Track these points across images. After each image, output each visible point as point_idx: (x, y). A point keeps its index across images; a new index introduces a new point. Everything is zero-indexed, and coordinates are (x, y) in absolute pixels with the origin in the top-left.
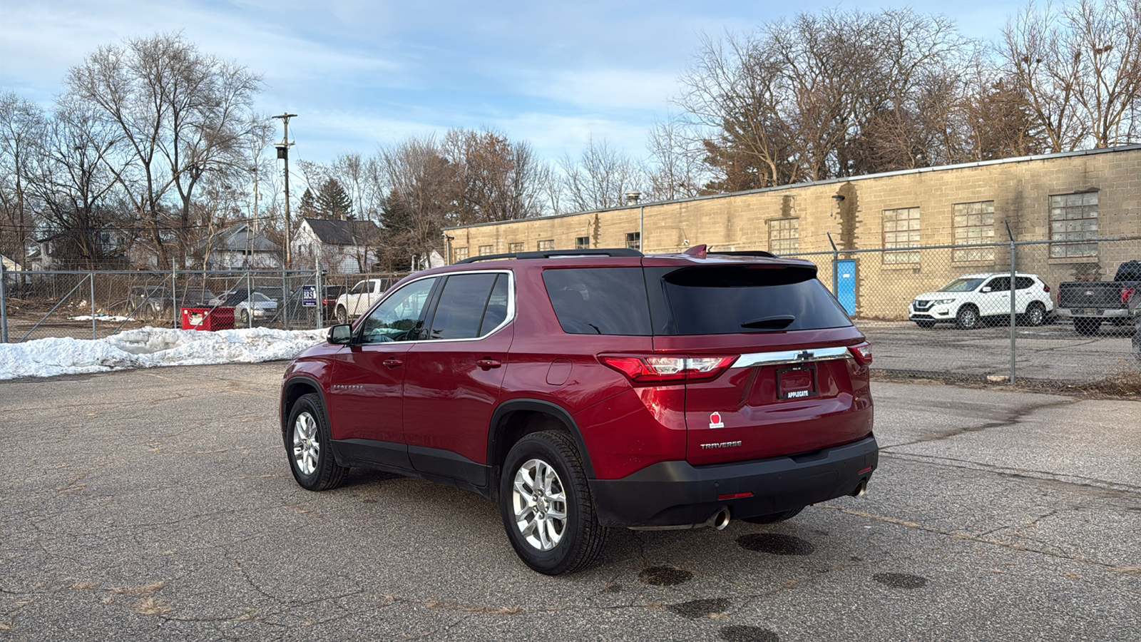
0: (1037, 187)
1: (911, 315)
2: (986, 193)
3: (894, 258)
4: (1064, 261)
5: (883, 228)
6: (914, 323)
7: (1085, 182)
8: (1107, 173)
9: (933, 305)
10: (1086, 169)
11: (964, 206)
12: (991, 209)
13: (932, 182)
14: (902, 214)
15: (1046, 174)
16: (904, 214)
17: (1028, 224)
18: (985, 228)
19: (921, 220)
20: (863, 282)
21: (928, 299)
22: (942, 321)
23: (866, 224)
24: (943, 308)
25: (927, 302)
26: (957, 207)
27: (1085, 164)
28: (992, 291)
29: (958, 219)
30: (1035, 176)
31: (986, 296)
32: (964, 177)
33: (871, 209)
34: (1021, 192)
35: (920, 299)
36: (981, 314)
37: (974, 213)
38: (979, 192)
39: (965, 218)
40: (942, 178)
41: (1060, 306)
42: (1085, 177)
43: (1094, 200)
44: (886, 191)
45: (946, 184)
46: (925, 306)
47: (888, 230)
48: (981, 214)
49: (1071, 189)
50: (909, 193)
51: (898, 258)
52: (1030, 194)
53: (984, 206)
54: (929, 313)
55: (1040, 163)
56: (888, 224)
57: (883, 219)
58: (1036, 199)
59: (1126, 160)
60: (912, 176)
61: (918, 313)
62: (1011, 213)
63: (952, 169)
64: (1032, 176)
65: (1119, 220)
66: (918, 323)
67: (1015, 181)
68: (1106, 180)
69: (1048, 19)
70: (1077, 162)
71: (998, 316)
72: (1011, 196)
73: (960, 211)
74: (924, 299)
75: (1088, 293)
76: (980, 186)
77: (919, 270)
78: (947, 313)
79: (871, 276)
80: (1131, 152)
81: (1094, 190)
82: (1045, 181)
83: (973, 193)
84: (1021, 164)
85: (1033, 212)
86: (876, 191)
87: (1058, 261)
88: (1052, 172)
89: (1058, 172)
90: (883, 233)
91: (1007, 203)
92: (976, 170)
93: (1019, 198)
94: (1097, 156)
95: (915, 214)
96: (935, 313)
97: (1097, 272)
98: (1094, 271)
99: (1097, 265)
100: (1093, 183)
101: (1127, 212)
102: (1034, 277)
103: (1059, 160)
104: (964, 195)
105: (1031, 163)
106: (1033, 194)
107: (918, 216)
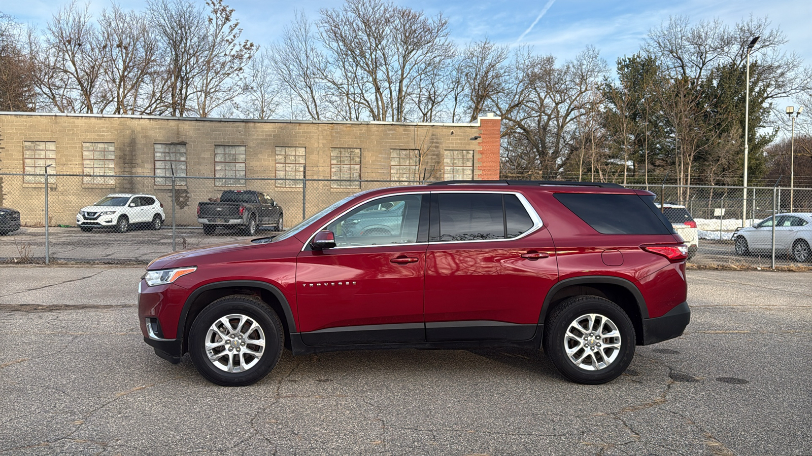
0: (146, 137)
1: (80, 223)
2: (108, 136)
3: (33, 179)
4: (163, 188)
5: (23, 156)
6: (80, 229)
7: (178, 137)
8: (191, 133)
9: (100, 215)
10: (178, 129)
11: (91, 144)
12: (112, 148)
13: (66, 124)
14: (39, 145)
15: (152, 129)
16: (42, 146)
17: (139, 161)
18: (107, 162)
19: (57, 151)
20: (7, 196)
21: (95, 211)
22: (107, 227)
23: (8, 151)
24: (108, 217)
25: (96, 213)
26: (85, 145)
27: (178, 126)
28: (136, 206)
29: (85, 153)
30: (144, 129)
31: (133, 209)
32: (91, 124)
33: (12, 139)
34: (135, 139)
35: (89, 211)
36: (131, 221)
37: (98, 150)
38: (103, 136)
39: (92, 153)
40: (74, 122)
41: (200, 217)
42: (178, 134)
43: (183, 150)
44: (26, 126)
45: (77, 127)
46: (94, 216)
47: (27, 156)
48: (104, 151)
49: (169, 141)
50: (46, 130)
51: (36, 179)
52: (141, 141)
53: (106, 146)
54: (97, 221)
55: (148, 121)
56: (27, 152)
57: (23, 148)
58: (145, 145)
59: (203, 126)
60: (48, 117)
61: (86, 221)
62: (127, 153)
63: (82, 117)
64: (142, 129)
65: (200, 164)
66: (82, 228)
67: (130, 131)
68: (191, 138)
69: (86, 17)
70: (172, 123)
71: (140, 223)
72: (127, 141)
73: (88, 147)
74: (92, 211)
75: (219, 209)
76: (103, 131)
77: (56, 189)
78: (111, 221)
79: (13, 193)
80: (207, 122)
81: (184, 144)
82: (151, 133)
83: (98, 135)
84: (133, 120)
85: (143, 154)
86: (17, 126)
87: (159, 187)
88: (156, 128)
89: (160, 128)
90: (23, 159)
91: (124, 146)
92: (100, 119)
93: (133, 143)
94: (185, 122)
95: (52, 146)
96: (102, 221)
97: (186, 196)
98: (184, 195)
99: (186, 191)
100: (182, 139)
101: (204, 158)
102: (154, 197)
103: (161, 121)
104: (92, 136)
105: (141, 120)
106: (143, 141)
107: (54, 148)
